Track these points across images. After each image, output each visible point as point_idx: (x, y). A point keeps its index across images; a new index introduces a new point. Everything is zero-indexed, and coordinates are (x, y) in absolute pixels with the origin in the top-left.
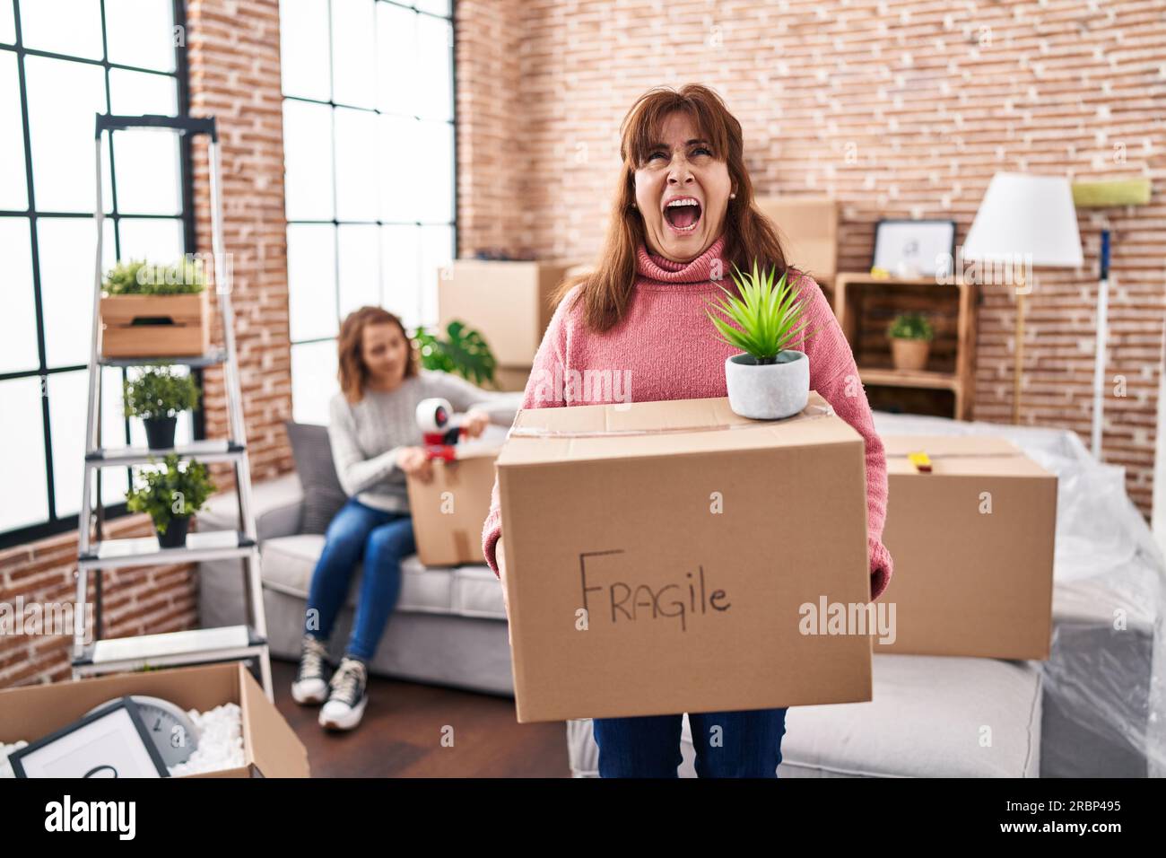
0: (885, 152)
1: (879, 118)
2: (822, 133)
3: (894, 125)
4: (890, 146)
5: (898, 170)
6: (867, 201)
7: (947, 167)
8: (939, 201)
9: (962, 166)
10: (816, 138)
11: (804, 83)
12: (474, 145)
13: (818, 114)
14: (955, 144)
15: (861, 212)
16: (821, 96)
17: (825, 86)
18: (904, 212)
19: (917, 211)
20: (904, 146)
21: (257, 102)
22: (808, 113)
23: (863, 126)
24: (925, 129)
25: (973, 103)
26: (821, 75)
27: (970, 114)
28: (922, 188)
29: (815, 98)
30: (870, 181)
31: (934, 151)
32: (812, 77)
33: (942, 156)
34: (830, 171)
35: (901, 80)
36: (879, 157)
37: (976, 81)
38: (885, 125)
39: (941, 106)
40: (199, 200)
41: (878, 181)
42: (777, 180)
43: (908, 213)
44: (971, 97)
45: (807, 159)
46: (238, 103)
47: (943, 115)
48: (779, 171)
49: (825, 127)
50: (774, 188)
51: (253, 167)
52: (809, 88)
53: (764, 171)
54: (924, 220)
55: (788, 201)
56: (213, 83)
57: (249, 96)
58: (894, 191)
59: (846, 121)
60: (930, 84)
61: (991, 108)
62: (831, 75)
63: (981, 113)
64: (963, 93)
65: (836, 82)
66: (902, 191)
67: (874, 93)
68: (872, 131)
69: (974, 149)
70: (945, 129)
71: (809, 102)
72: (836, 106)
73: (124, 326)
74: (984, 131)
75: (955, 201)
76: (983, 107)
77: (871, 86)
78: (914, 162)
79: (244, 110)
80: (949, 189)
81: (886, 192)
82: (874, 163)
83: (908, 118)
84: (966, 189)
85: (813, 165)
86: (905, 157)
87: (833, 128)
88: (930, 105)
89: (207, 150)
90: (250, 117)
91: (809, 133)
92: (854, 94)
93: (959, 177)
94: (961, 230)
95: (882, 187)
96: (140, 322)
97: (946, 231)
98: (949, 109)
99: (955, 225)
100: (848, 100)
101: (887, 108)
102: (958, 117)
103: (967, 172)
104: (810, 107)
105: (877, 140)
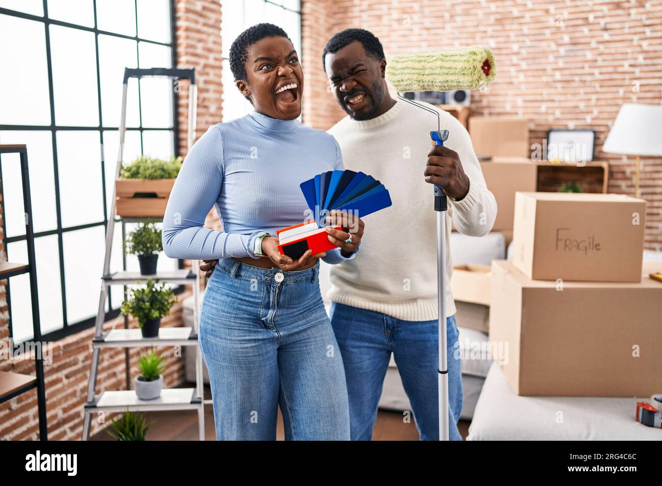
0: (553, 91)
1: (549, 72)
2: (515, 81)
3: (558, 76)
4: (556, 88)
5: (560, 101)
6: (541, 119)
7: (589, 100)
8: (584, 119)
9: (598, 100)
10: (512, 83)
11: (504, 51)
12: (312, 85)
13: (513, 69)
14: (594, 87)
15: (538, 125)
16: (515, 59)
17: (517, 53)
18: (563, 125)
19: (571, 125)
20: (563, 88)
21: (211, 61)
22: (506, 69)
23: (540, 76)
24: (577, 78)
25: (605, 63)
26: (515, 47)
27: (604, 70)
28: (575, 112)
29: (511, 60)
30: (543, 108)
31: (582, 91)
32: (510, 48)
33: (586, 93)
34: (520, 101)
35: (562, 51)
36: (549, 94)
37: (607, 51)
38: (553, 76)
39: (586, 65)
40: (182, 119)
41: (548, 108)
42: (488, 107)
43: (566, 126)
44: (604, 60)
45: (506, 95)
46: (202, 62)
47: (587, 70)
48: (489, 102)
49: (517, 77)
50: (486, 111)
51: (208, 99)
52: (507, 54)
53: (481, 101)
54: (575, 130)
55: (494, 119)
56: (190, 50)
57: (207, 58)
58: (558, 113)
59: (529, 73)
60: (580, 53)
61: (616, 66)
62: (520, 48)
63: (610, 70)
64: (599, 58)
65: (524, 51)
66: (562, 113)
67: (547, 57)
68: (545, 79)
69: (605, 89)
70: (588, 78)
71: (508, 62)
72: (524, 65)
73: (129, 198)
74: (611, 80)
75: (593, 119)
76: (611, 66)
77: (544, 53)
78: (570, 97)
79: (206, 66)
80: (591, 112)
81: (553, 114)
82: (546, 97)
83: (567, 72)
84: (600, 112)
85: (509, 98)
86: (565, 94)
87: (522, 77)
88: (580, 65)
89: (188, 89)
90: (208, 70)
91: (508, 80)
92: (534, 58)
93: (596, 106)
94: (598, 135)
95: (550, 111)
96: (138, 195)
97: (590, 136)
98: (590, 67)
99: (595, 132)
100: (531, 61)
101: (555, 66)
102: (596, 71)
103: (602, 102)
104: (507, 66)
105: (548, 85)
